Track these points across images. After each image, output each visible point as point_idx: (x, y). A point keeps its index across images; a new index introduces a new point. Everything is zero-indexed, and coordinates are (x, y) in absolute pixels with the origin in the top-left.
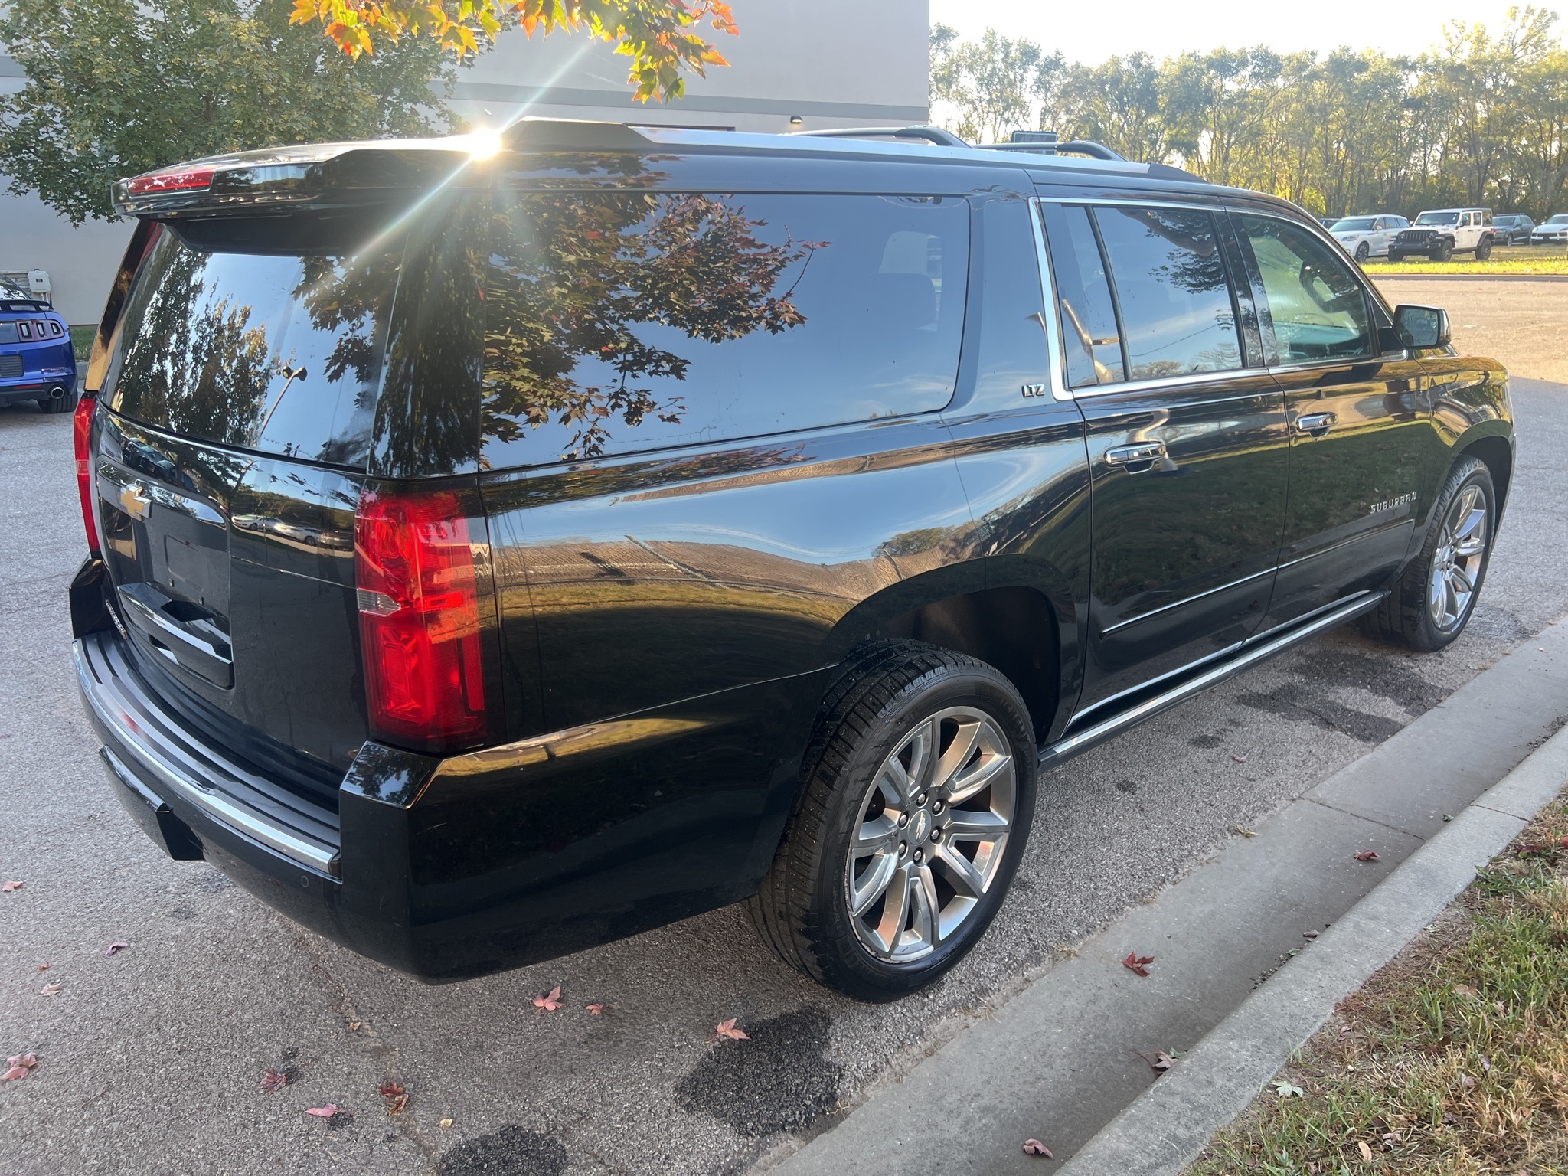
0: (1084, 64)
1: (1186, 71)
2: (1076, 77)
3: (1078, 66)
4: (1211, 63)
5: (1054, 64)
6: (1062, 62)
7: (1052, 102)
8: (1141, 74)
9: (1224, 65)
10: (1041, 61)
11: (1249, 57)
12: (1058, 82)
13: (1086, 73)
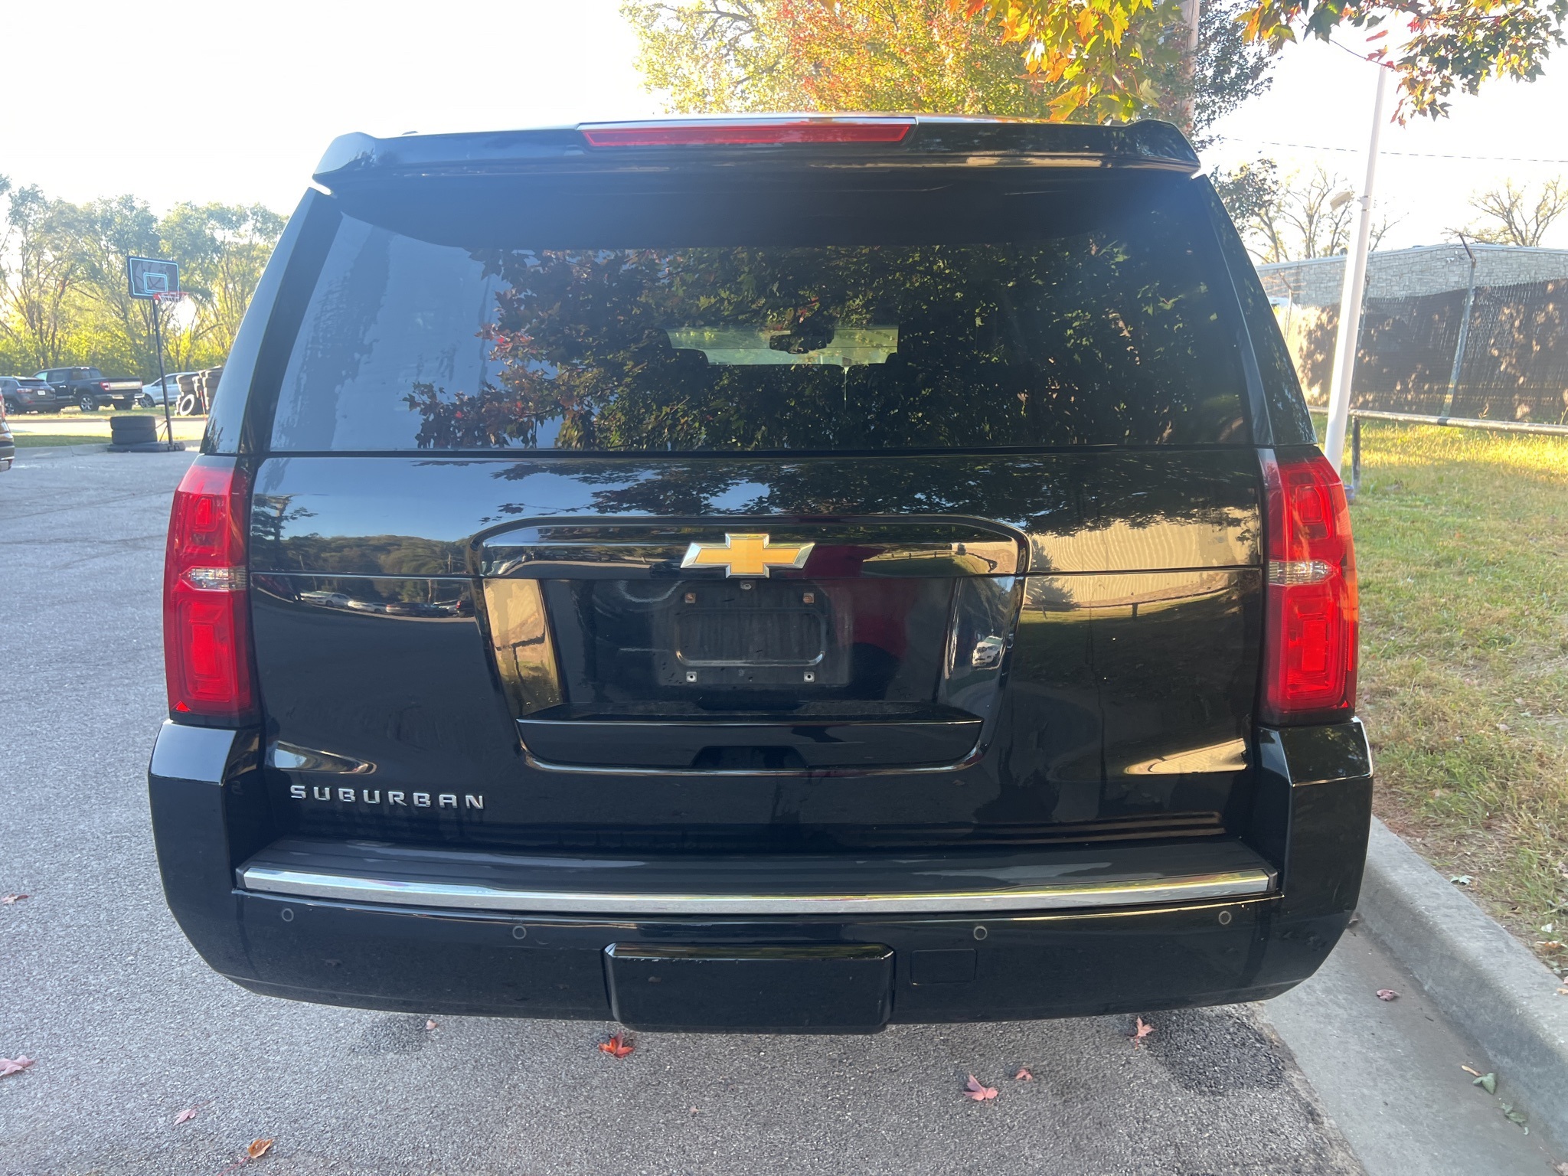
0: (68, 199)
1: (186, 219)
2: (61, 213)
3: (60, 202)
4: (211, 215)
5: (29, 196)
6: (40, 195)
7: (33, 237)
8: (136, 216)
9: (226, 218)
10: (15, 190)
11: (249, 213)
12: (36, 215)
13: (73, 209)
